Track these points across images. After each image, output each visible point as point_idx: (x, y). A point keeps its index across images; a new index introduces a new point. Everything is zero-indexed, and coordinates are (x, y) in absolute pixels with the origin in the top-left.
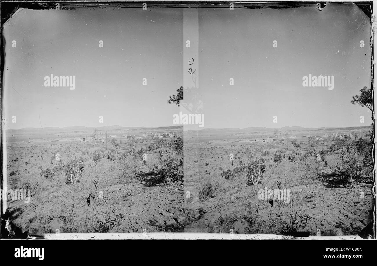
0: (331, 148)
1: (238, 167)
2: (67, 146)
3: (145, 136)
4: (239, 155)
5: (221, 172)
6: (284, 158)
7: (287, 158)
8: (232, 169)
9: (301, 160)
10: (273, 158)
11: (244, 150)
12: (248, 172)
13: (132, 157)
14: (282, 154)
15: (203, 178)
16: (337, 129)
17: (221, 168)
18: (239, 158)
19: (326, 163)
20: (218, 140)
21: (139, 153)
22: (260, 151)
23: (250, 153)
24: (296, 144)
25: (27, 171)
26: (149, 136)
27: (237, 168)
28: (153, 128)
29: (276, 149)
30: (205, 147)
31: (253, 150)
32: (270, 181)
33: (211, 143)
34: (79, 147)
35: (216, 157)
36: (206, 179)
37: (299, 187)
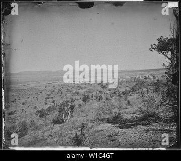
0: (133, 88)
1: (51, 105)
2: (59, 88)
3: (128, 78)
4: (52, 95)
5: (36, 110)
6: (92, 97)
7: (94, 98)
8: (45, 108)
9: (107, 99)
10: (82, 98)
11: (56, 91)
12: (60, 112)
13: (117, 98)
14: (90, 94)
15: (19, 116)
16: (138, 71)
17: (35, 107)
18: (52, 97)
19: (129, 102)
20: (33, 81)
21: (124, 93)
22: (70, 91)
23: (62, 93)
24: (102, 85)
25: (24, 111)
26: (132, 78)
27: (50, 107)
28: (136, 71)
29: (84, 90)
30: (22, 88)
31: (64, 90)
32: (79, 119)
33: (27, 84)
34: (70, 88)
35: (31, 97)
36: (23, 117)
37: (104, 125)
